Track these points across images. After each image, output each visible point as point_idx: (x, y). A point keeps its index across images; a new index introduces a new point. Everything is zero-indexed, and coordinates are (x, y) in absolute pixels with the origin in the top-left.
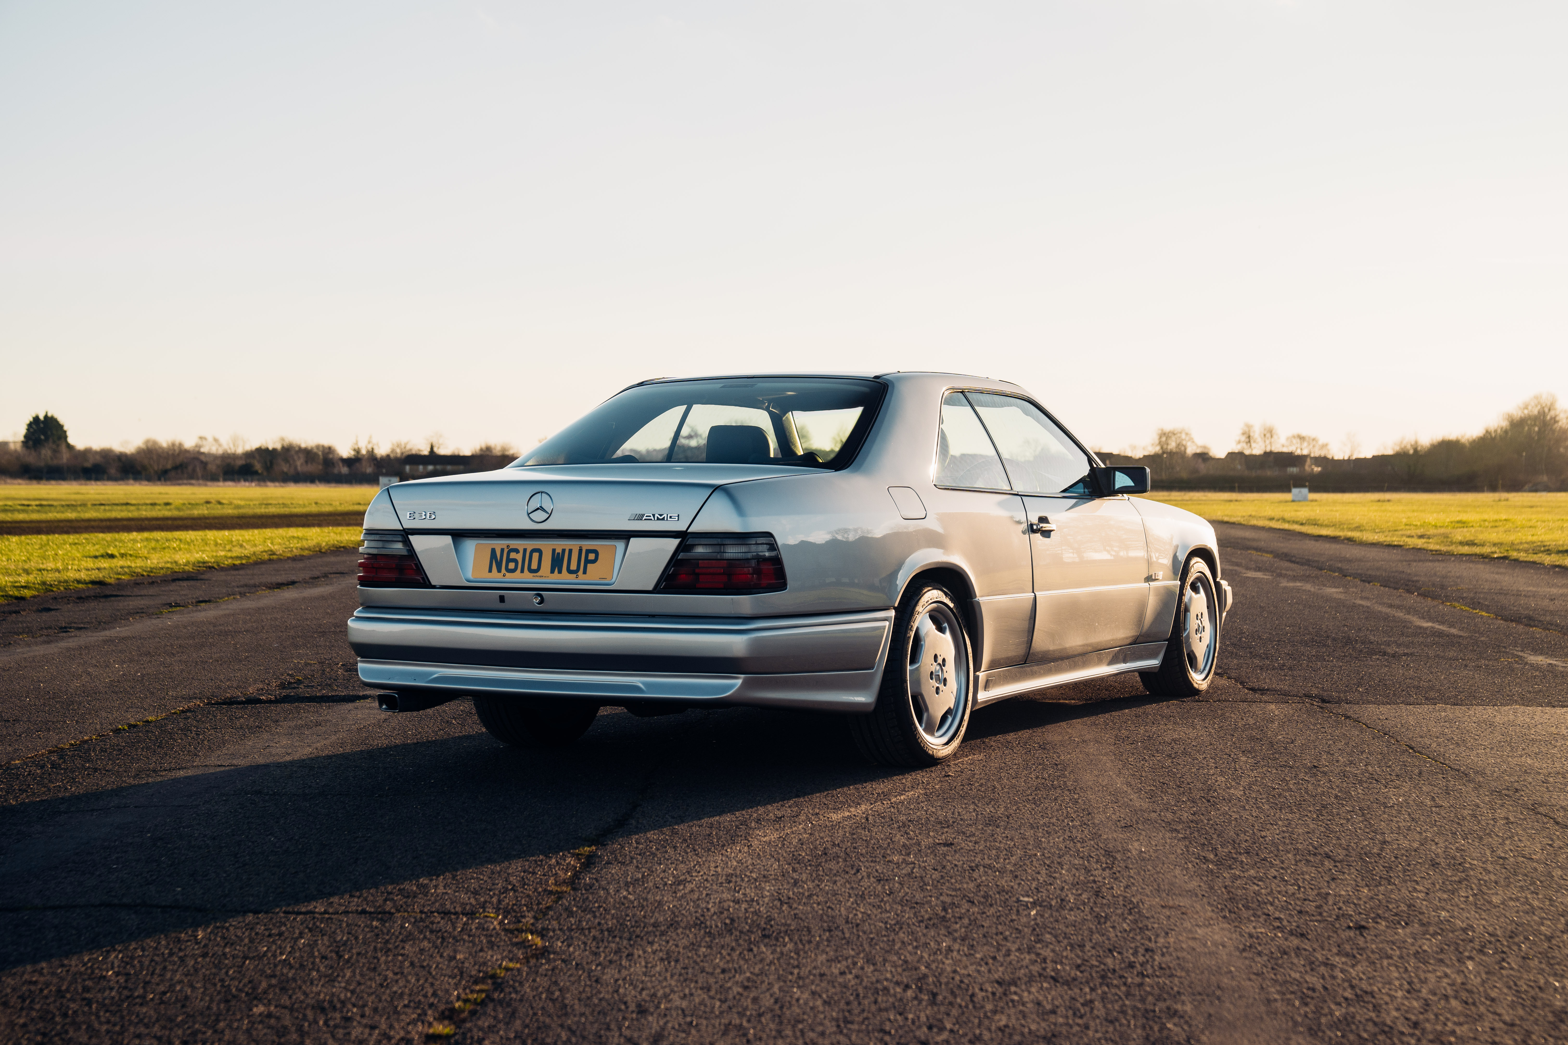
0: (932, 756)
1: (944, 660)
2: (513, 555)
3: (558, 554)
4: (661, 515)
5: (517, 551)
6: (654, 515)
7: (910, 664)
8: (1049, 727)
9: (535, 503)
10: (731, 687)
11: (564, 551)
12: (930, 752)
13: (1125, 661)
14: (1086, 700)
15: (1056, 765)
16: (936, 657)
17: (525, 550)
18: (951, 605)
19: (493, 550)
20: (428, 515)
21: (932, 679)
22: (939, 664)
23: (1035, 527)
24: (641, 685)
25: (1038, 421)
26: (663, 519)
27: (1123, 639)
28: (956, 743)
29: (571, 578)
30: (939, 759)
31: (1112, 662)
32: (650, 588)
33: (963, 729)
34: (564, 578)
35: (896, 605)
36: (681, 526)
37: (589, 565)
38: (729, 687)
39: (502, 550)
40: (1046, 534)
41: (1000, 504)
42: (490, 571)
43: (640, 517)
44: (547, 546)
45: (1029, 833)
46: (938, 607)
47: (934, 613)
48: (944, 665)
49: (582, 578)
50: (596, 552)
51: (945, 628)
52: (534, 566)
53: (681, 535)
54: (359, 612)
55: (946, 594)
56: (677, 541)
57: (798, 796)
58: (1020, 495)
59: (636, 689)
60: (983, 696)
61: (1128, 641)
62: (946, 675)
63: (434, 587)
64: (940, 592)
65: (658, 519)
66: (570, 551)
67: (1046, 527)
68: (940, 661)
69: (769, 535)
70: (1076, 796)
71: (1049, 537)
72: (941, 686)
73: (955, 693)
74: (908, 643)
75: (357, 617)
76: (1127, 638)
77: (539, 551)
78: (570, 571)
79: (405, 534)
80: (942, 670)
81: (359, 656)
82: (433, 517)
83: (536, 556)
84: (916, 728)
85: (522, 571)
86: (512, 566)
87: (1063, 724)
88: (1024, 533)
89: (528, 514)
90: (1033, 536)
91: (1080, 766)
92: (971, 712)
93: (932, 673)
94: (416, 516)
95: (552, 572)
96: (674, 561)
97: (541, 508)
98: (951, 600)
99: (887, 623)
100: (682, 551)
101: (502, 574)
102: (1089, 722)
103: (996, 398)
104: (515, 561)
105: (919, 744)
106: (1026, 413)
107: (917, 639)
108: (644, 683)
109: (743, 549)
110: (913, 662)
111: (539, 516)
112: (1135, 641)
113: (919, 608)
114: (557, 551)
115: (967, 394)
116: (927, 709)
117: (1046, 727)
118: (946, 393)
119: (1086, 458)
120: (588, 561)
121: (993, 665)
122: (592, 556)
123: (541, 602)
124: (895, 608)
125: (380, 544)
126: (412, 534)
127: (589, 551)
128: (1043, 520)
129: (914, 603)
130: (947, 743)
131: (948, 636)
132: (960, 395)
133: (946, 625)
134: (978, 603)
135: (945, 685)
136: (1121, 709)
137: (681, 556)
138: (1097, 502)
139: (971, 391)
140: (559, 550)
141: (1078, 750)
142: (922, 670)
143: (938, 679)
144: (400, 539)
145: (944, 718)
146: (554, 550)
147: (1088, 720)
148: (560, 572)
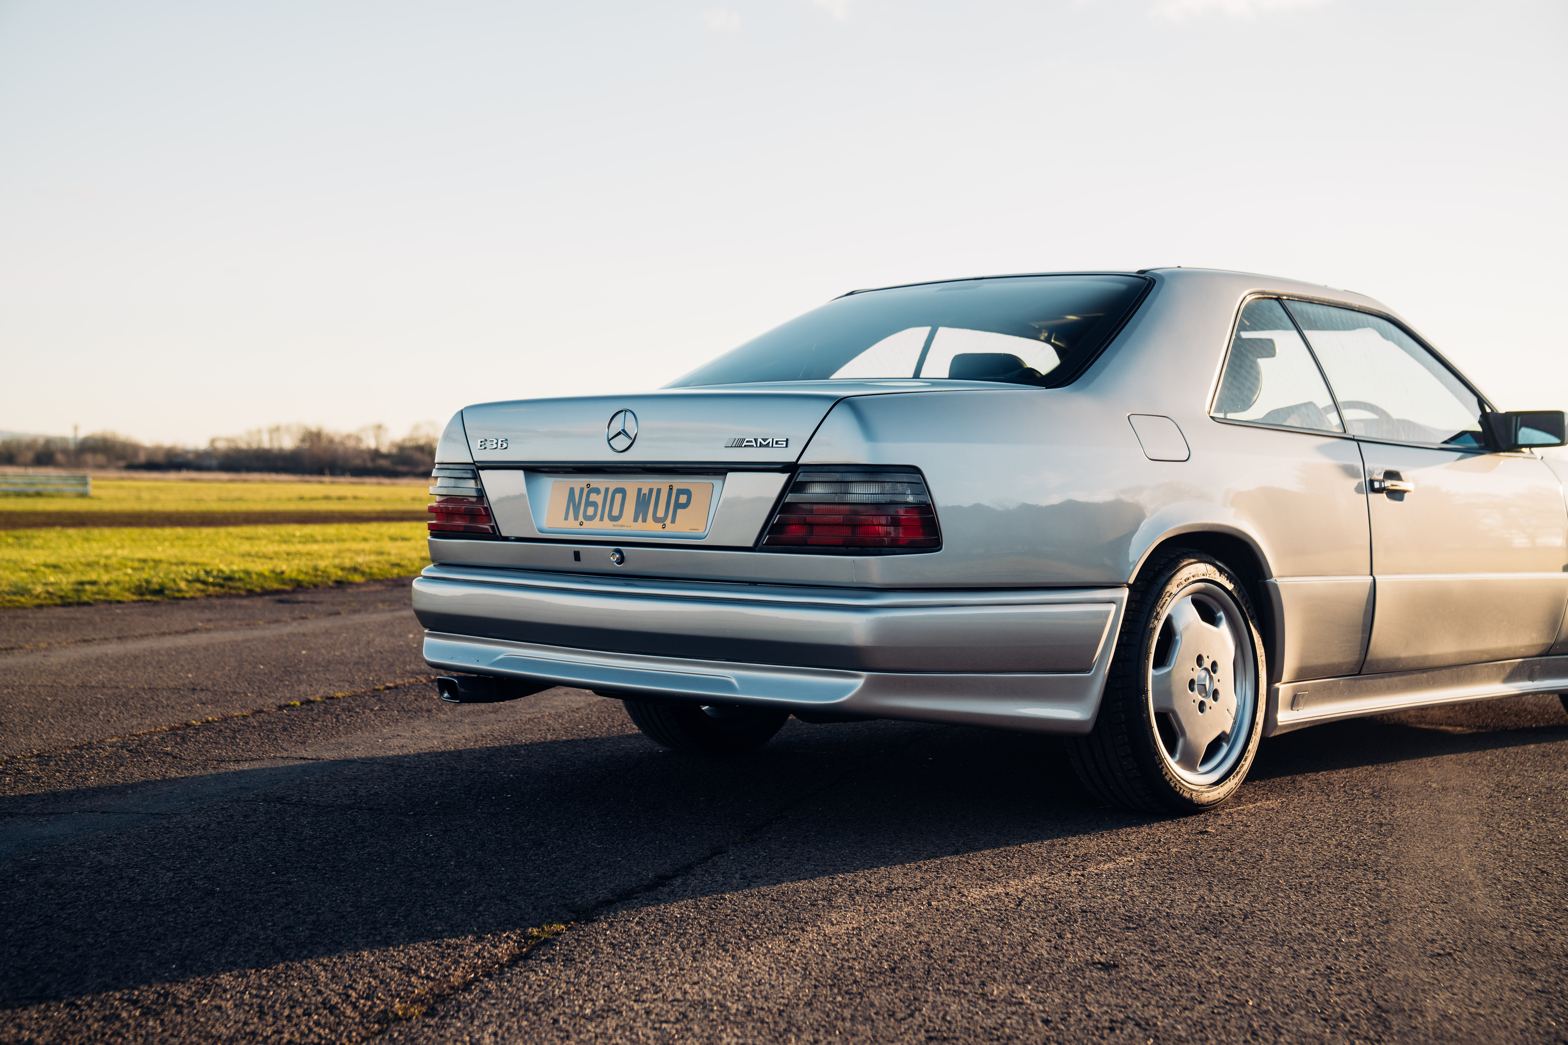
0: (1190, 801)
1: (1214, 664)
2: (593, 497)
3: (645, 494)
4: (765, 440)
5: (597, 491)
6: (756, 440)
7: (1154, 667)
8: (1403, 764)
9: (617, 426)
10: (848, 688)
11: (651, 490)
12: (1187, 795)
13: (1531, 678)
14: (1480, 727)
15: (1381, 825)
16: (1200, 659)
17: (607, 490)
18: (1230, 586)
19: (572, 490)
20: (500, 443)
21: (1192, 689)
22: (1206, 669)
23: (1377, 485)
24: (734, 681)
25: (1400, 345)
26: (767, 445)
27: (1527, 647)
28: (1232, 783)
29: (656, 528)
30: (1202, 805)
31: (1513, 676)
32: (750, 544)
33: (1246, 765)
34: (649, 528)
35: (1131, 581)
36: (789, 455)
37: (679, 511)
38: (846, 689)
39: (582, 490)
40: (1397, 495)
41: (1320, 449)
42: (566, 518)
43: (739, 444)
44: (632, 485)
45: (1263, 952)
46: (1206, 588)
47: (1200, 597)
48: (1215, 672)
49: (671, 529)
50: (688, 492)
51: (1220, 619)
52: (615, 512)
53: (790, 468)
54: (429, 570)
55: (1221, 571)
56: (784, 477)
57: (1008, 845)
58: (1358, 441)
59: (728, 686)
60: (1286, 717)
61: (1534, 652)
62: (1217, 685)
63: (506, 539)
64: (1210, 568)
65: (761, 445)
66: (659, 491)
67: (1400, 485)
68: (1207, 664)
69: (915, 470)
70: (1382, 885)
71: (1401, 499)
72: (1209, 701)
73: (1233, 712)
74: (1150, 636)
75: (425, 577)
76: (1533, 646)
77: (622, 491)
78: (656, 519)
79: (475, 469)
80: (1211, 678)
81: (426, 627)
82: (505, 445)
83: (619, 496)
84: (1161, 760)
85: (602, 519)
86: (590, 511)
87: (1427, 761)
88: (1358, 490)
89: (609, 440)
90: (1372, 496)
91: (1416, 830)
92: (1263, 739)
93: (1192, 682)
94: (488, 444)
95: (636, 520)
96: (780, 506)
97: (623, 432)
98: (1230, 578)
99: (1113, 608)
100: (791, 492)
101: (578, 522)
102: (1466, 760)
103: (1334, 312)
104: (595, 504)
105: (1167, 783)
106: (1385, 336)
107: (1169, 633)
108: (739, 679)
109: (874, 489)
110: (1157, 665)
111: (621, 443)
112: (1548, 651)
113: (1172, 588)
114: (643, 492)
115: (1287, 303)
116: (1183, 733)
117: (1399, 764)
118: (1249, 298)
119: (1475, 399)
120: (678, 506)
121: (1302, 674)
122: (683, 499)
123: (621, 561)
124: (1129, 586)
125: (452, 482)
126: (483, 468)
127: (680, 492)
128: (1391, 475)
129: (1164, 580)
130: (1217, 783)
131: (1224, 629)
132: (1276, 304)
133: (1221, 614)
134: (1276, 586)
135: (1215, 698)
136: (1525, 744)
137: (790, 498)
138: (1487, 459)
139: (1292, 298)
140: (645, 491)
141: (1426, 803)
142: (1176, 677)
143: (1203, 690)
144: (469, 476)
145: (1214, 747)
146: (640, 490)
147: (1465, 757)
148: (644, 520)
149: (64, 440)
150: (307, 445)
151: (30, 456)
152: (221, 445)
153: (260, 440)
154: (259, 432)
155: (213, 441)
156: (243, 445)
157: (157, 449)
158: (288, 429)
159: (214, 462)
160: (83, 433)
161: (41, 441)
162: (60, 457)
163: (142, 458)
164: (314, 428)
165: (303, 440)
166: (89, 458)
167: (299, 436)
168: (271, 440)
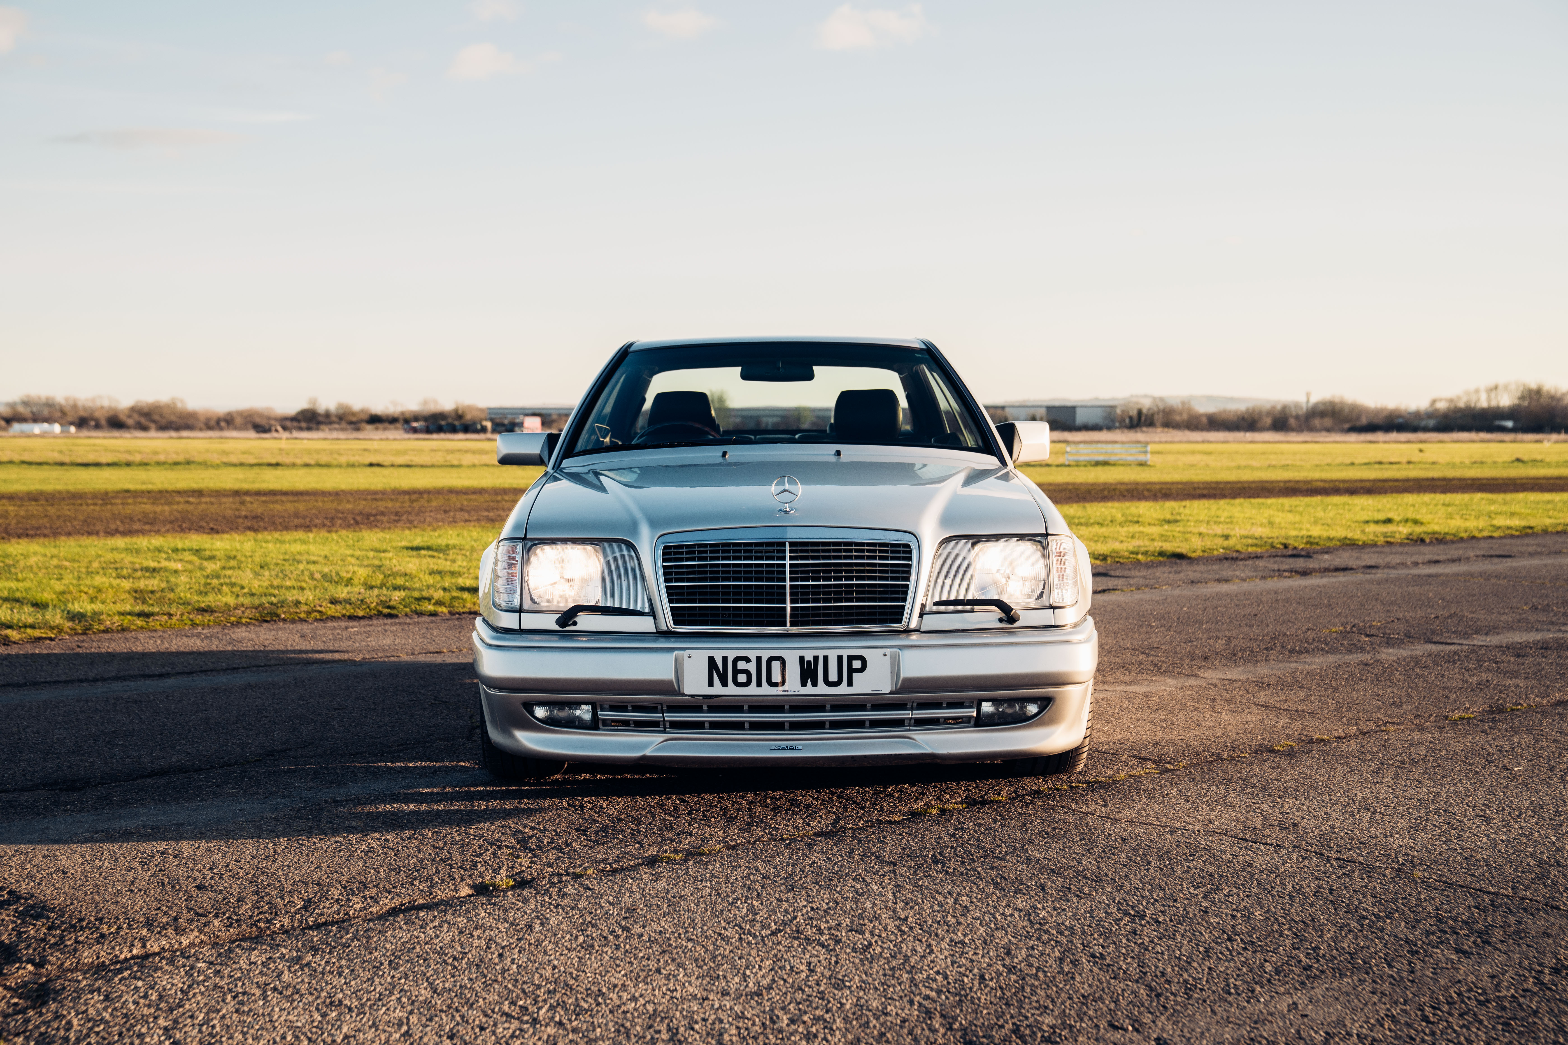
149: (1297, 405)
150: (1526, 403)
151: (1268, 421)
152: (1442, 406)
153: (1478, 400)
154: (1477, 391)
155: (1434, 402)
156: (1461, 404)
157: (1378, 412)
158: (1506, 388)
159: (1431, 423)
160: (1315, 399)
161: (1279, 407)
162: (1292, 421)
163: (1364, 421)
164: (1534, 386)
165: (1522, 398)
166: (1317, 422)
167: (1519, 394)
168: (1489, 399)
